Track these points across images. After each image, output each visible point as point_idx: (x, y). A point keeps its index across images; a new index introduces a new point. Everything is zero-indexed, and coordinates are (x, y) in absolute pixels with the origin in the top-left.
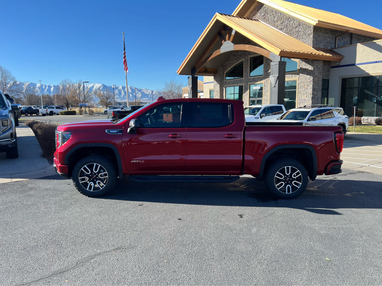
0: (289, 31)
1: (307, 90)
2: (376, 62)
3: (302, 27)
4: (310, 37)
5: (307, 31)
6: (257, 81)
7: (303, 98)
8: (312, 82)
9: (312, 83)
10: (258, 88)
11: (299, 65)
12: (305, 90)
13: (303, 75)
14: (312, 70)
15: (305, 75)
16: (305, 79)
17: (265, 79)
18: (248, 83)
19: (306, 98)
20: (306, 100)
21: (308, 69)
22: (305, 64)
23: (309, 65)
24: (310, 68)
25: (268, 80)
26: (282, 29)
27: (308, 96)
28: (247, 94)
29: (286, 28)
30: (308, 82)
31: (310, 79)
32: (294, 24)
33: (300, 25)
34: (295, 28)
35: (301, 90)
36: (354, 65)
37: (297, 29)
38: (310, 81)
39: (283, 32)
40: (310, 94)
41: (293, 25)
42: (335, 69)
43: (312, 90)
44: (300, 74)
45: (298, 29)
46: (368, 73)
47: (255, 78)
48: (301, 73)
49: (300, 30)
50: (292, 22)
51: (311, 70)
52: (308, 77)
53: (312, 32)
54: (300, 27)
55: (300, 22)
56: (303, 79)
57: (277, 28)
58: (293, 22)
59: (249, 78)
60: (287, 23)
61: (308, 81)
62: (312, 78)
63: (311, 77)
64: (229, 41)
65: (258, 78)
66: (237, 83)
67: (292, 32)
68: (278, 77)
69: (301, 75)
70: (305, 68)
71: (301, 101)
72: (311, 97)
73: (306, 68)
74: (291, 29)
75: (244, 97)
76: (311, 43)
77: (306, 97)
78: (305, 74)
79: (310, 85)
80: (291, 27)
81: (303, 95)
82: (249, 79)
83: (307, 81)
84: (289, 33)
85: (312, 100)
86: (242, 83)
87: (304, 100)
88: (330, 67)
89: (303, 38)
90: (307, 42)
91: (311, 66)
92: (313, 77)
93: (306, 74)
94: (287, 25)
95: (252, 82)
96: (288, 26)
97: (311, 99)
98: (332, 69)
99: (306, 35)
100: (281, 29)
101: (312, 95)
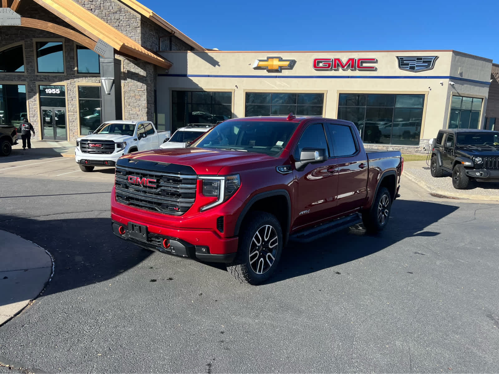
0: (104, 15)
1: (139, 101)
2: (209, 76)
3: (124, 15)
4: (137, 32)
5: (132, 22)
6: (54, 82)
7: (135, 113)
8: (146, 91)
9: (146, 93)
10: (55, 91)
11: (124, 67)
12: (136, 102)
13: (133, 81)
14: (145, 75)
15: (135, 82)
16: (135, 87)
17: (68, 79)
18: (35, 82)
19: (139, 113)
20: (139, 114)
21: (138, 74)
22: (134, 66)
23: (140, 69)
24: (142, 73)
25: (73, 81)
26: (93, 10)
27: (142, 109)
28: (35, 99)
29: (98, 9)
30: (140, 92)
31: (142, 87)
32: (112, 7)
33: (122, 11)
34: (114, 13)
35: (131, 101)
36: (185, 76)
37: (117, 16)
38: (143, 90)
39: (95, 15)
40: (144, 107)
41: (110, 9)
42: (163, 77)
43: (146, 103)
44: (127, 79)
45: (119, 16)
46: (201, 87)
47: (49, 76)
48: (129, 78)
49: (122, 18)
50: (108, 4)
51: (143, 76)
52: (140, 84)
53: (139, 25)
54: (121, 14)
55: (120, 7)
56: (133, 87)
57: (84, 6)
58: (110, 4)
59: (36, 74)
60: (101, 4)
61: (140, 90)
62: (145, 87)
63: (144, 85)
64: (9, 8)
65: (56, 77)
66: (12, 80)
67: (109, 18)
68: (114, 80)
69: (129, 80)
70: (134, 71)
71: (132, 117)
72: (146, 111)
73: (136, 72)
74: (107, 13)
75: (30, 105)
76: (139, 40)
77: (139, 111)
78: (135, 80)
79: (143, 96)
80: (106, 11)
81: (133, 108)
82: (37, 76)
83: (138, 90)
84: (104, 19)
85: (147, 116)
86: (22, 81)
87: (137, 115)
88: (157, 75)
89: (126, 31)
90: (133, 37)
91: (142, 71)
92: (147, 85)
93: (137, 81)
94: (100, 7)
95: (43, 81)
96: (102, 8)
97: (146, 114)
98: (159, 77)
99: (131, 27)
100: (91, 10)
101: (146, 109)
